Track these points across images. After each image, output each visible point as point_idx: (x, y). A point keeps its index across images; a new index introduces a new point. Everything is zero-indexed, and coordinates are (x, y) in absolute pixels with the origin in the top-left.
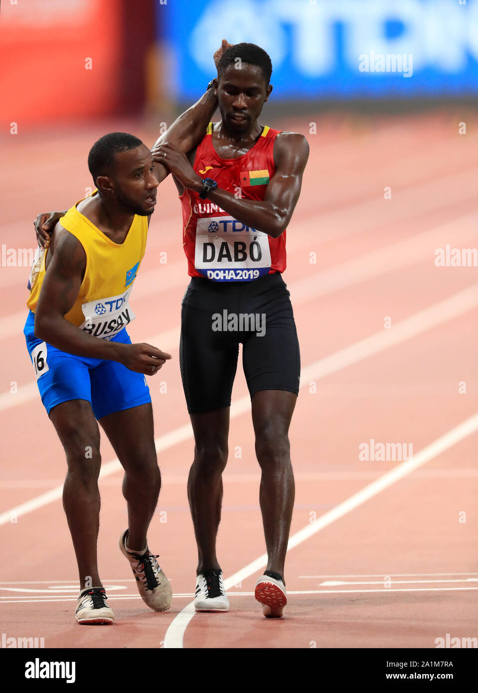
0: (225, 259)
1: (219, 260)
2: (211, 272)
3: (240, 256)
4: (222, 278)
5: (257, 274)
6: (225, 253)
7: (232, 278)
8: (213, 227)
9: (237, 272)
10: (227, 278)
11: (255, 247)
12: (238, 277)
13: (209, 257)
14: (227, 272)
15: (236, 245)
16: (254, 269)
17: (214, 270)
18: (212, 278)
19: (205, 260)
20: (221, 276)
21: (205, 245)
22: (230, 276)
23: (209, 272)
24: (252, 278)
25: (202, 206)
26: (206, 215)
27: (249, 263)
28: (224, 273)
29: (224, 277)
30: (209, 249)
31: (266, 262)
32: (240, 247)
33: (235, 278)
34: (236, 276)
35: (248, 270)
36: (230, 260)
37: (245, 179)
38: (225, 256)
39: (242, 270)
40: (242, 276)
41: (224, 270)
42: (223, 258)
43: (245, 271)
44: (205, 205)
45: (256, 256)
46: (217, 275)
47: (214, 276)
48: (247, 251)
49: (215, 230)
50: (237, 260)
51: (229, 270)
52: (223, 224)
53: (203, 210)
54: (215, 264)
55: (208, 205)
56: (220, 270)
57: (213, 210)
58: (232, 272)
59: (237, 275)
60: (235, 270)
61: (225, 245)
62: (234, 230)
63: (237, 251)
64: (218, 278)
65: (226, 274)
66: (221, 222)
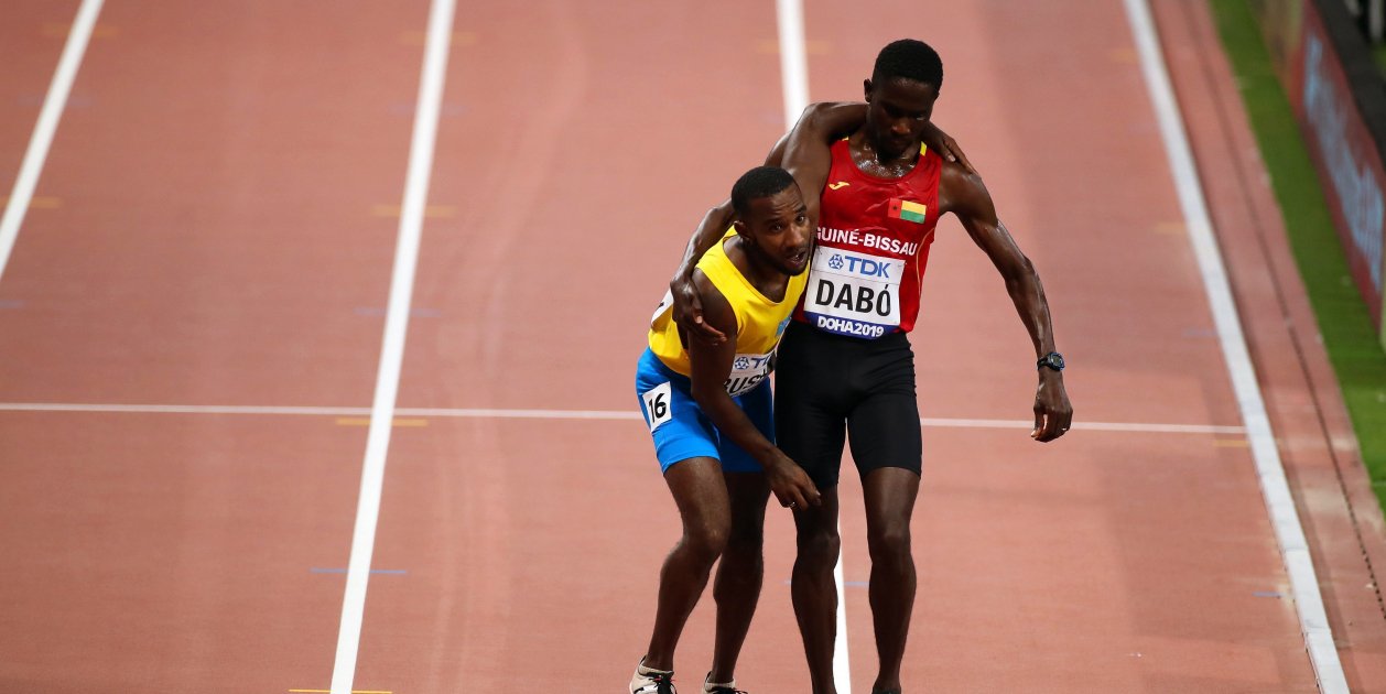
0: (844, 306)
1: (837, 305)
2: (824, 319)
3: (864, 305)
4: (836, 329)
5: (880, 331)
6: (845, 298)
7: (848, 332)
8: (836, 262)
9: (857, 325)
10: (842, 330)
11: (885, 296)
12: (857, 332)
13: (825, 298)
14: (843, 322)
15: (862, 290)
16: (878, 325)
17: (827, 317)
18: (823, 326)
19: (819, 301)
20: (836, 325)
21: (822, 283)
22: (846, 328)
23: (820, 318)
24: (873, 335)
25: (827, 231)
26: (830, 244)
27: (873, 316)
28: (840, 323)
29: (839, 328)
30: (826, 288)
31: (894, 318)
32: (866, 295)
33: (851, 330)
34: (854, 330)
35: (871, 325)
36: (850, 308)
37: (895, 208)
38: (844, 302)
39: (863, 323)
40: (861, 331)
41: (841, 320)
42: (842, 305)
43: (866, 326)
44: (831, 230)
45: (884, 309)
46: (831, 324)
47: (826, 323)
48: (874, 301)
49: (839, 267)
50: (859, 309)
51: (847, 320)
52: (850, 261)
54: (831, 310)
55: (835, 231)
56: (835, 318)
57: (841, 240)
58: (850, 323)
59: (855, 328)
60: (854, 322)
61: (847, 287)
62: (863, 271)
63: (860, 298)
64: (830, 328)
65: (842, 325)
66: (847, 258)
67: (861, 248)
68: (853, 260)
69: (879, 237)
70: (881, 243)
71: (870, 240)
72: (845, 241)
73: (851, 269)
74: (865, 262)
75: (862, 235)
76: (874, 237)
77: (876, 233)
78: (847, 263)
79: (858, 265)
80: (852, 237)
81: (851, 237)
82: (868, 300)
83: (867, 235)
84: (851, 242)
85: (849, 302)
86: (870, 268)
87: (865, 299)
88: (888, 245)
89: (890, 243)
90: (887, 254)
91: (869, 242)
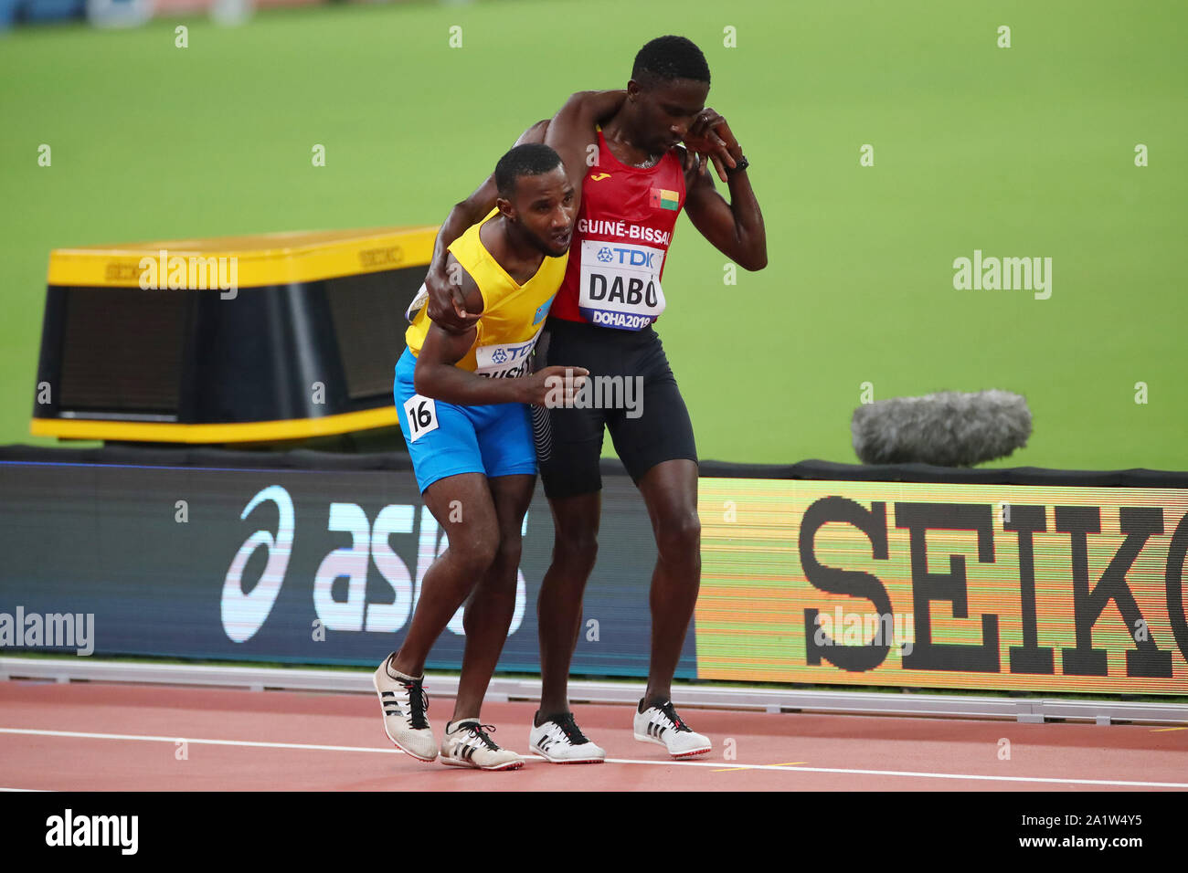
0: (617, 299)
1: (611, 299)
2: (599, 313)
3: (634, 297)
4: (611, 323)
5: (647, 323)
6: (618, 291)
7: (622, 324)
8: (605, 255)
9: (628, 317)
10: (616, 324)
12: (628, 325)
13: (598, 292)
14: (617, 315)
16: (646, 317)
17: (602, 312)
18: (599, 321)
19: (592, 296)
20: (610, 321)
21: (594, 277)
22: (619, 322)
23: (596, 313)
24: (640, 327)
25: (594, 224)
26: (597, 237)
27: (642, 308)
28: (614, 316)
29: (614, 321)
30: (599, 282)
32: (636, 286)
33: (624, 325)
34: (626, 322)
35: (640, 316)
36: (622, 301)
37: (655, 199)
38: (617, 295)
39: (634, 315)
40: (631, 323)
41: (615, 313)
42: (615, 298)
43: (636, 318)
44: (597, 222)
45: (652, 301)
46: (606, 318)
47: (602, 318)
48: (643, 292)
49: (608, 259)
50: (630, 301)
51: (620, 313)
52: (619, 253)
53: (593, 229)
54: (604, 304)
55: (602, 222)
56: (610, 312)
57: (608, 232)
58: (622, 316)
59: (627, 320)
60: (626, 314)
61: (619, 280)
62: (632, 262)
63: (631, 290)
64: (606, 322)
65: (616, 319)
66: (615, 250)
67: (626, 239)
68: (622, 251)
69: (643, 228)
70: (645, 235)
71: (634, 232)
72: (613, 233)
73: (621, 261)
74: (633, 252)
75: (627, 228)
76: (638, 228)
77: (640, 224)
78: (617, 255)
79: (627, 256)
80: (619, 229)
81: (616, 228)
82: (637, 292)
83: (632, 227)
84: (618, 234)
85: (621, 295)
86: (638, 258)
87: (635, 291)
88: (651, 235)
89: (653, 233)
90: (652, 245)
91: (634, 234)
